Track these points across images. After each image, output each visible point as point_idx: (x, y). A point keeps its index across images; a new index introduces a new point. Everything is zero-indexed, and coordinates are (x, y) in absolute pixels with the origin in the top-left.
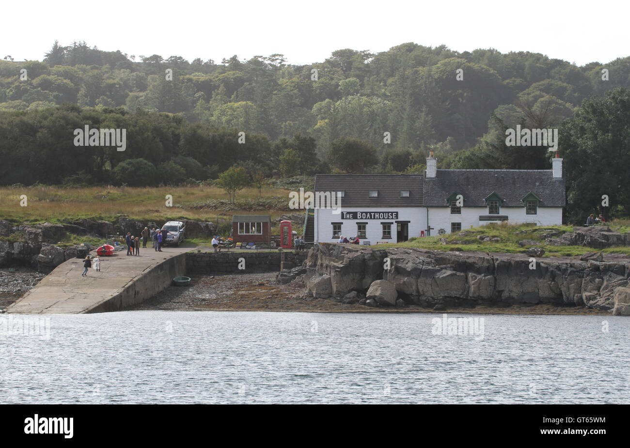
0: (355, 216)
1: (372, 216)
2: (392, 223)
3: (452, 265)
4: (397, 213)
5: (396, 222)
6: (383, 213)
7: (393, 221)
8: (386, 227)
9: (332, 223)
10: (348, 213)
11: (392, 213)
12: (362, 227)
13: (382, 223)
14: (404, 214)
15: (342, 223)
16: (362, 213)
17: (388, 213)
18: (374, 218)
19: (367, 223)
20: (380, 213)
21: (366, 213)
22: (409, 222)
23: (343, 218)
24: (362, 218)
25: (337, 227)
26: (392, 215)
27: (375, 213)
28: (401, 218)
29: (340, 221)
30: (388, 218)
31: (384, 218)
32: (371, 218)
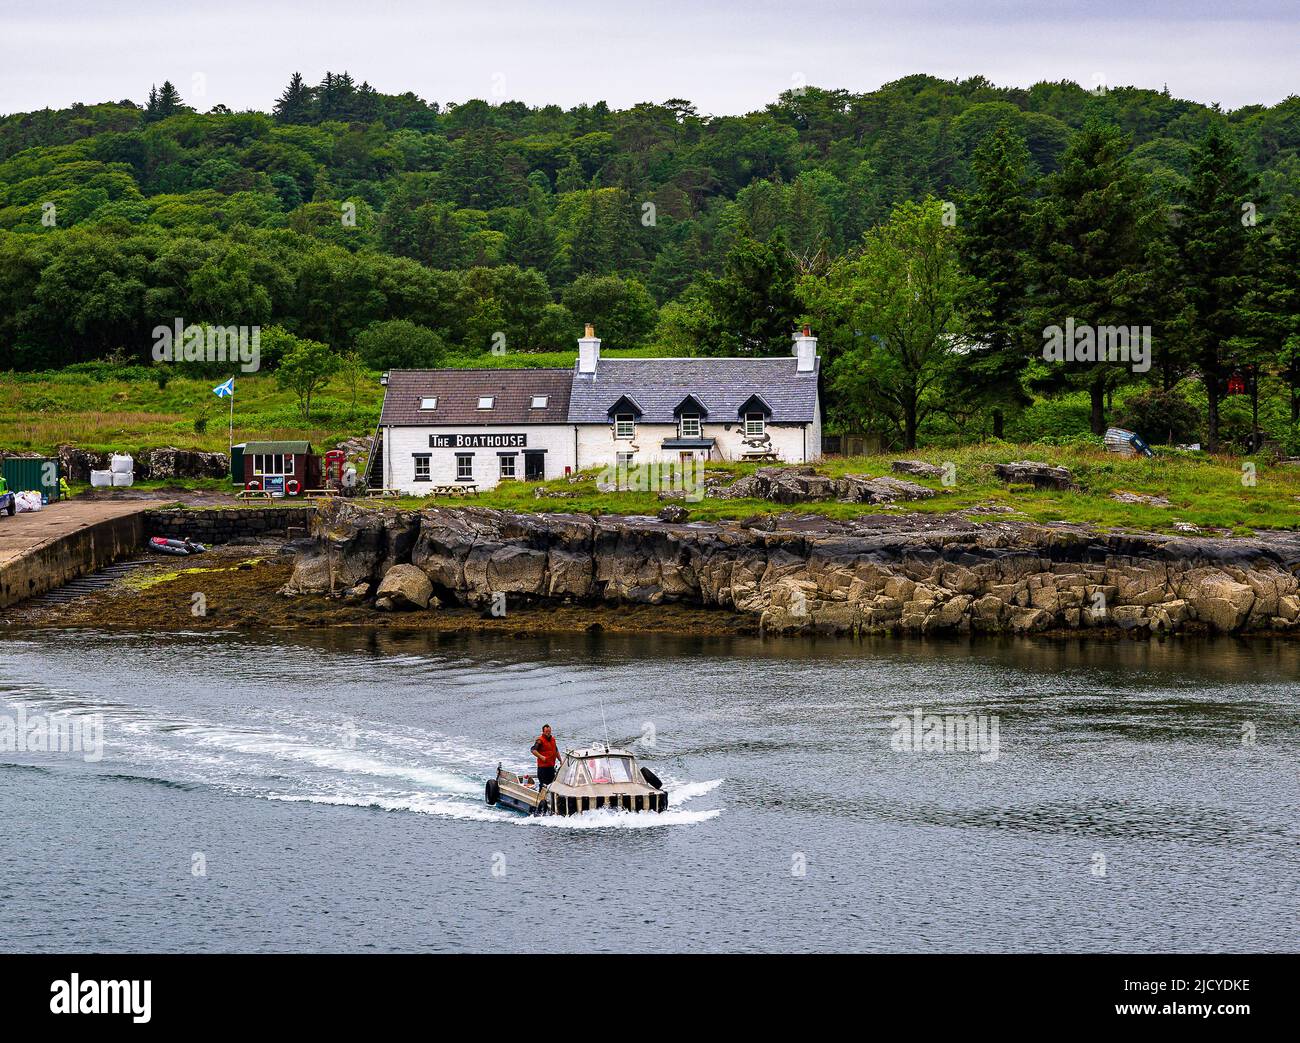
0: (452, 441)
1: (481, 441)
2: (517, 454)
3: (527, 538)
4: (525, 435)
5: (523, 451)
6: (501, 436)
7: (518, 450)
8: (507, 461)
9: (414, 455)
10: (441, 437)
11: (516, 435)
12: (465, 461)
13: (498, 454)
14: (537, 437)
15: (430, 455)
16: (464, 436)
17: (510, 435)
18: (486, 445)
19: (473, 454)
20: (495, 436)
21: (472, 436)
22: (546, 451)
23: (431, 445)
24: (464, 446)
25: (422, 461)
26: (516, 440)
27: (486, 435)
28: (531, 445)
29: (427, 449)
30: (509, 446)
31: (502, 446)
32: (480, 445)
